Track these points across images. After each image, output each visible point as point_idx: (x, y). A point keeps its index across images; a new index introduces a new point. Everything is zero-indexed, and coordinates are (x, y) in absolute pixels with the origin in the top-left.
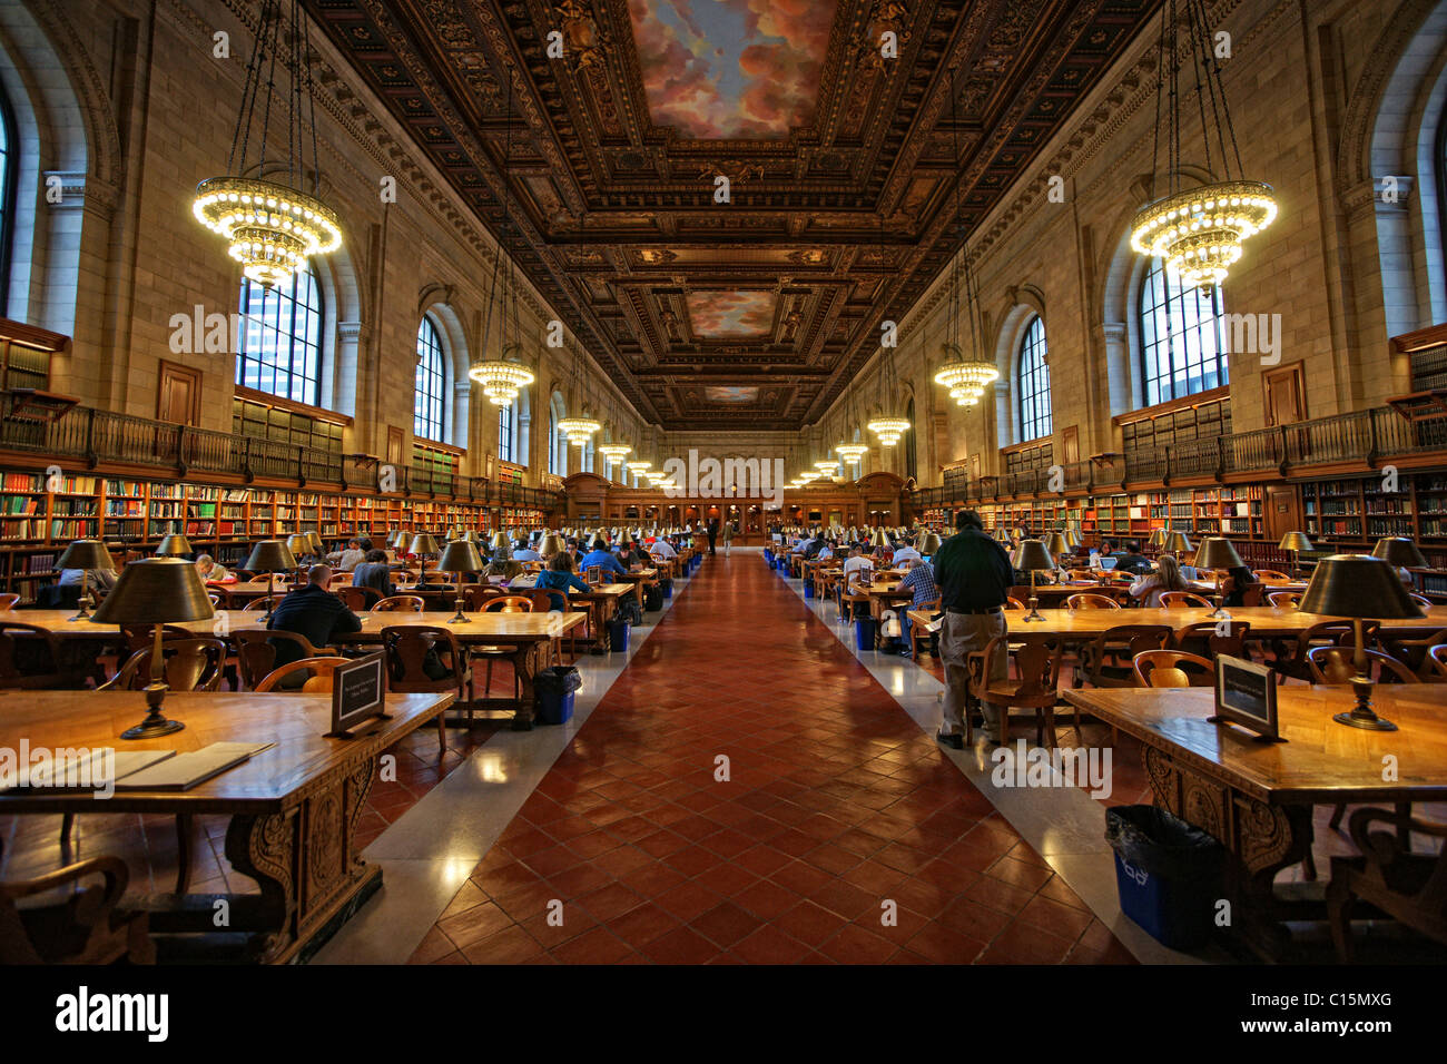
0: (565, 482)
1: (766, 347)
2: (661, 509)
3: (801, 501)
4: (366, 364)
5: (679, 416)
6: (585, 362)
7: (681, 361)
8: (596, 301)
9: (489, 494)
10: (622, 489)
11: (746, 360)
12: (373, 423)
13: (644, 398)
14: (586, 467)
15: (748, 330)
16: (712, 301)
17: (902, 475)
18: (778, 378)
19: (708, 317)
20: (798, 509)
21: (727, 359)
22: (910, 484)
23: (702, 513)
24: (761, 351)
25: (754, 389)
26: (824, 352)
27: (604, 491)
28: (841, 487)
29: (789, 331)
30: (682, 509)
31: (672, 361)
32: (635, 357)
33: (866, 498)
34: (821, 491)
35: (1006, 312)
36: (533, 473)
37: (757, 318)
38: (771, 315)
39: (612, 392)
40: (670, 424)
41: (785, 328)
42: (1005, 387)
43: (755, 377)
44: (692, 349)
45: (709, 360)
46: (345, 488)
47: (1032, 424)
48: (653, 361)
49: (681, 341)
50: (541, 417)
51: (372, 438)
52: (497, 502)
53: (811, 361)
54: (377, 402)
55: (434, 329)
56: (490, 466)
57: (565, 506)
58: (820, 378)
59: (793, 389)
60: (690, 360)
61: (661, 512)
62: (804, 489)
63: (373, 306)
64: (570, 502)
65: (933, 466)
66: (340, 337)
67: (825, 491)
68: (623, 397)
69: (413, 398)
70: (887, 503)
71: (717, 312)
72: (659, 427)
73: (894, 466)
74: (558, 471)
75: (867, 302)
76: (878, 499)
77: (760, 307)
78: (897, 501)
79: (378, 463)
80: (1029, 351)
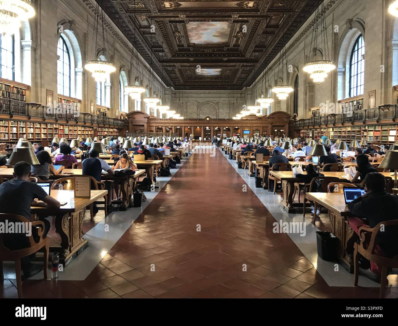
0: (127, 115)
1: (226, 49)
2: (173, 128)
3: (240, 125)
4: (35, 60)
5: (182, 82)
6: (137, 57)
7: (183, 56)
8: (141, 27)
9: (92, 121)
10: (154, 119)
11: (215, 56)
12: (39, 89)
13: (165, 74)
14: (138, 108)
15: (217, 40)
16: (198, 26)
17: (291, 113)
18: (231, 64)
19: (197, 34)
20: (238, 129)
21: (206, 55)
22: (295, 117)
23: (193, 130)
24: (223, 51)
25: (219, 70)
26: (254, 51)
27: (146, 120)
28: (260, 118)
29: (237, 41)
30: (183, 128)
31: (179, 56)
32: (161, 54)
33: (272, 124)
34: (250, 120)
35: (345, 33)
36: (112, 111)
37: (222, 35)
38: (228, 32)
39: (150, 71)
40: (178, 87)
41: (235, 39)
42: (343, 70)
43: (220, 64)
44: (189, 50)
45: (197, 56)
46: (29, 118)
47: (355, 88)
48: (169, 56)
49: (183, 46)
50: (116, 84)
51: (39, 95)
52: (96, 125)
53: (248, 56)
54: (41, 78)
55: (64, 41)
56: (92, 107)
57: (128, 126)
58: (252, 64)
59: (238, 70)
60: (188, 56)
61: (173, 130)
62: (242, 120)
63: (37, 32)
64: (130, 125)
65: (306, 108)
66: (22, 48)
67: (252, 120)
68: (155, 74)
69: (56, 76)
70: (282, 127)
71: (201, 32)
72: (172, 88)
73: (287, 108)
74: (125, 109)
75: (277, 26)
76: (278, 124)
77: (223, 29)
78: (287, 125)
79: (43, 107)
80: (356, 52)
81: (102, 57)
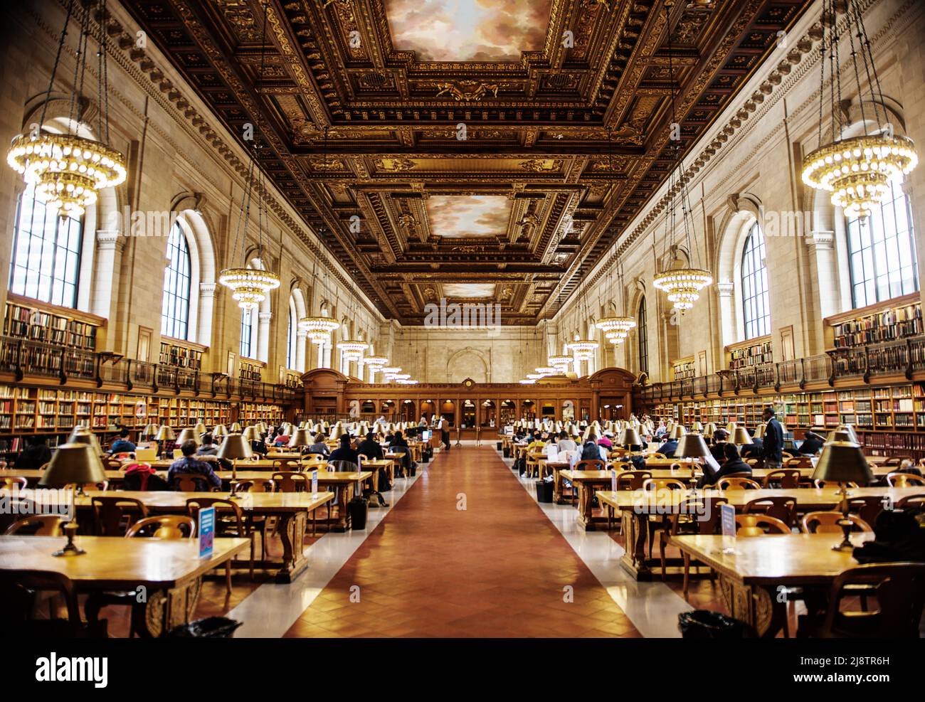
0: (303, 377)
1: (502, 246)
2: (397, 403)
3: (534, 396)
4: (121, 268)
5: (416, 311)
6: (326, 261)
7: (419, 259)
8: (336, 204)
9: (230, 389)
10: (360, 385)
11: (482, 258)
12: (125, 324)
13: (381, 294)
14: (324, 363)
15: (485, 230)
16: (449, 203)
17: (635, 370)
18: (515, 275)
19: (445, 218)
20: (531, 404)
21: (464, 258)
22: (643, 379)
23: (437, 407)
24: (497, 249)
25: (492, 286)
26: (559, 250)
27: (341, 386)
28: (575, 382)
29: (524, 231)
30: (417, 403)
31: (409, 259)
32: (374, 256)
33: (598, 393)
34: (554, 386)
35: (727, 219)
36: (271, 368)
37: (494, 219)
38: (506, 216)
40: (408, 319)
41: (521, 228)
42: (730, 287)
43: (491, 274)
44: (430, 249)
45: (446, 258)
46: (100, 384)
47: (755, 322)
48: (391, 259)
49: (418, 240)
50: (281, 314)
51: (124, 338)
52: (238, 398)
53: (546, 260)
54: (130, 304)
55: (182, 232)
56: (231, 361)
57: (303, 400)
58: (555, 275)
59: (527, 287)
60: (428, 259)
61: (397, 406)
62: (537, 385)
64: (308, 397)
65: (663, 362)
66: (98, 244)
67: (558, 386)
69: (159, 297)
70: (619, 399)
71: (454, 214)
72: (396, 322)
73: (628, 361)
74: (297, 365)
75: (599, 204)
76: (611, 394)
77: (495, 209)
78: (628, 395)
79: (129, 361)
80: (751, 253)
81: (258, 263)
